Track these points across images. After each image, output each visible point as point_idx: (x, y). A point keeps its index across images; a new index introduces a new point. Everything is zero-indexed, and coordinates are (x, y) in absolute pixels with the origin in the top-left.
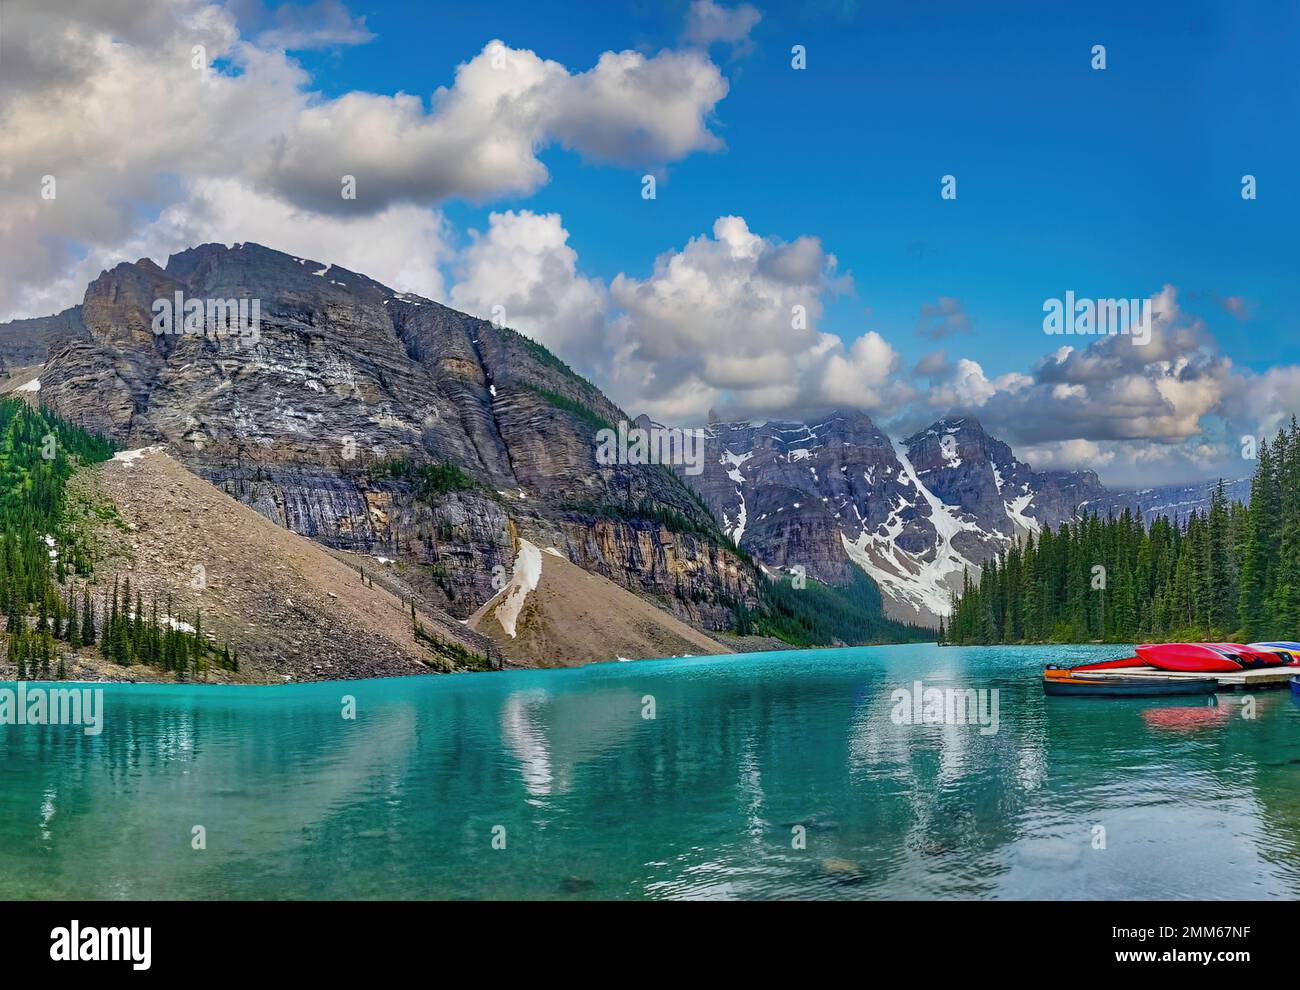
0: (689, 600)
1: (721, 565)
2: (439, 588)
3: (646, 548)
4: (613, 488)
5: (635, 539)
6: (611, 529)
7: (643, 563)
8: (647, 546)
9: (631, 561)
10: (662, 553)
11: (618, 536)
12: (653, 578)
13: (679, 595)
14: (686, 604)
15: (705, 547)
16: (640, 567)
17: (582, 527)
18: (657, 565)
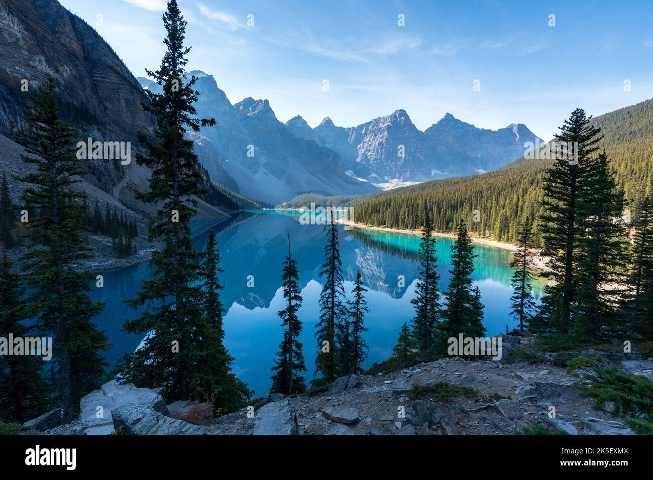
2: (93, 176)
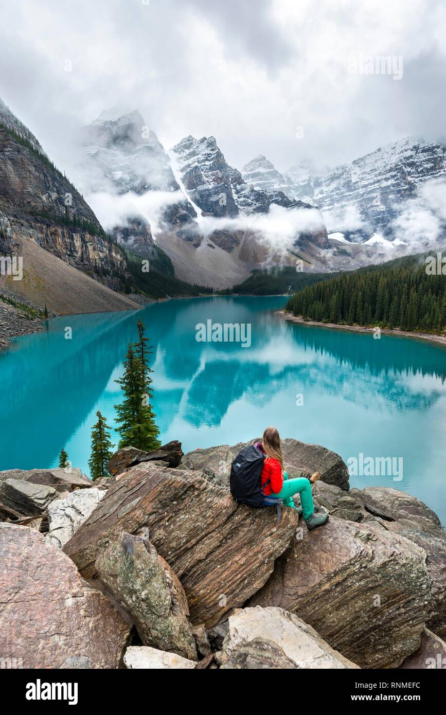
0: (102, 274)
1: (114, 254)
3: (78, 243)
4: (57, 205)
5: (72, 238)
6: (60, 231)
7: (77, 252)
8: (78, 242)
9: (71, 251)
10: (86, 247)
11: (64, 236)
12: (82, 261)
13: (97, 272)
14: (101, 276)
15: (106, 244)
16: (75, 254)
17: (44, 227)
18: (84, 254)
